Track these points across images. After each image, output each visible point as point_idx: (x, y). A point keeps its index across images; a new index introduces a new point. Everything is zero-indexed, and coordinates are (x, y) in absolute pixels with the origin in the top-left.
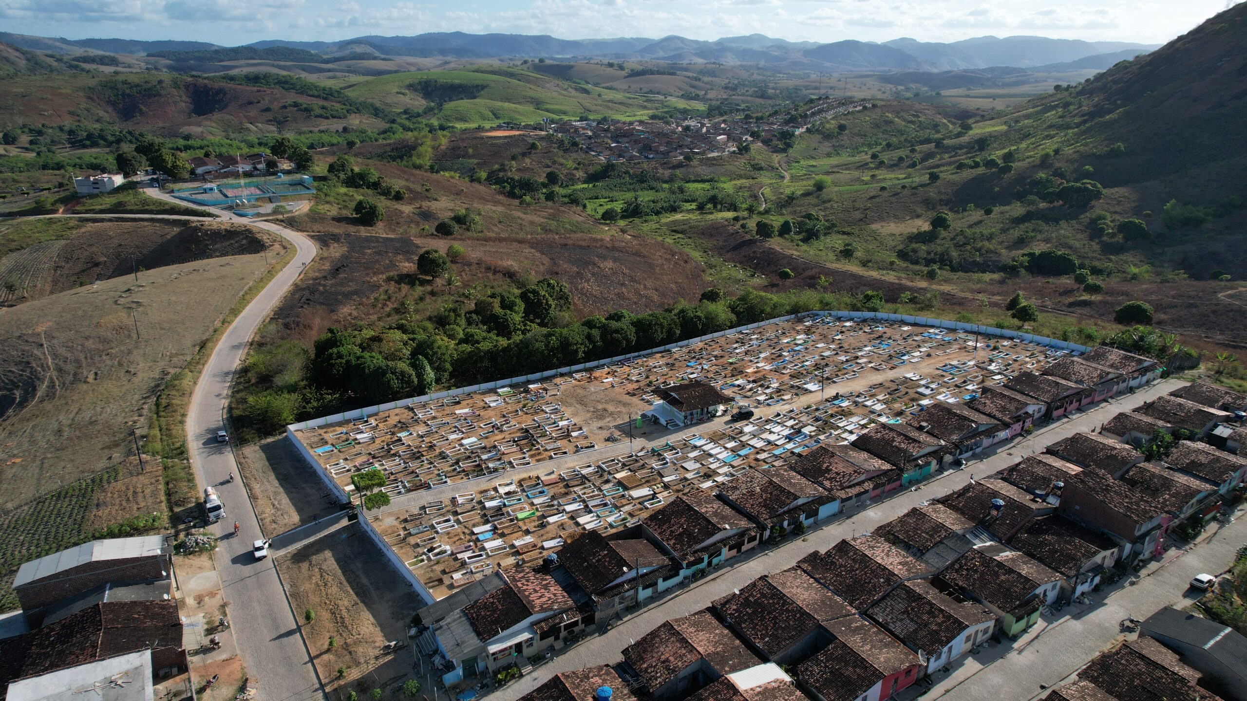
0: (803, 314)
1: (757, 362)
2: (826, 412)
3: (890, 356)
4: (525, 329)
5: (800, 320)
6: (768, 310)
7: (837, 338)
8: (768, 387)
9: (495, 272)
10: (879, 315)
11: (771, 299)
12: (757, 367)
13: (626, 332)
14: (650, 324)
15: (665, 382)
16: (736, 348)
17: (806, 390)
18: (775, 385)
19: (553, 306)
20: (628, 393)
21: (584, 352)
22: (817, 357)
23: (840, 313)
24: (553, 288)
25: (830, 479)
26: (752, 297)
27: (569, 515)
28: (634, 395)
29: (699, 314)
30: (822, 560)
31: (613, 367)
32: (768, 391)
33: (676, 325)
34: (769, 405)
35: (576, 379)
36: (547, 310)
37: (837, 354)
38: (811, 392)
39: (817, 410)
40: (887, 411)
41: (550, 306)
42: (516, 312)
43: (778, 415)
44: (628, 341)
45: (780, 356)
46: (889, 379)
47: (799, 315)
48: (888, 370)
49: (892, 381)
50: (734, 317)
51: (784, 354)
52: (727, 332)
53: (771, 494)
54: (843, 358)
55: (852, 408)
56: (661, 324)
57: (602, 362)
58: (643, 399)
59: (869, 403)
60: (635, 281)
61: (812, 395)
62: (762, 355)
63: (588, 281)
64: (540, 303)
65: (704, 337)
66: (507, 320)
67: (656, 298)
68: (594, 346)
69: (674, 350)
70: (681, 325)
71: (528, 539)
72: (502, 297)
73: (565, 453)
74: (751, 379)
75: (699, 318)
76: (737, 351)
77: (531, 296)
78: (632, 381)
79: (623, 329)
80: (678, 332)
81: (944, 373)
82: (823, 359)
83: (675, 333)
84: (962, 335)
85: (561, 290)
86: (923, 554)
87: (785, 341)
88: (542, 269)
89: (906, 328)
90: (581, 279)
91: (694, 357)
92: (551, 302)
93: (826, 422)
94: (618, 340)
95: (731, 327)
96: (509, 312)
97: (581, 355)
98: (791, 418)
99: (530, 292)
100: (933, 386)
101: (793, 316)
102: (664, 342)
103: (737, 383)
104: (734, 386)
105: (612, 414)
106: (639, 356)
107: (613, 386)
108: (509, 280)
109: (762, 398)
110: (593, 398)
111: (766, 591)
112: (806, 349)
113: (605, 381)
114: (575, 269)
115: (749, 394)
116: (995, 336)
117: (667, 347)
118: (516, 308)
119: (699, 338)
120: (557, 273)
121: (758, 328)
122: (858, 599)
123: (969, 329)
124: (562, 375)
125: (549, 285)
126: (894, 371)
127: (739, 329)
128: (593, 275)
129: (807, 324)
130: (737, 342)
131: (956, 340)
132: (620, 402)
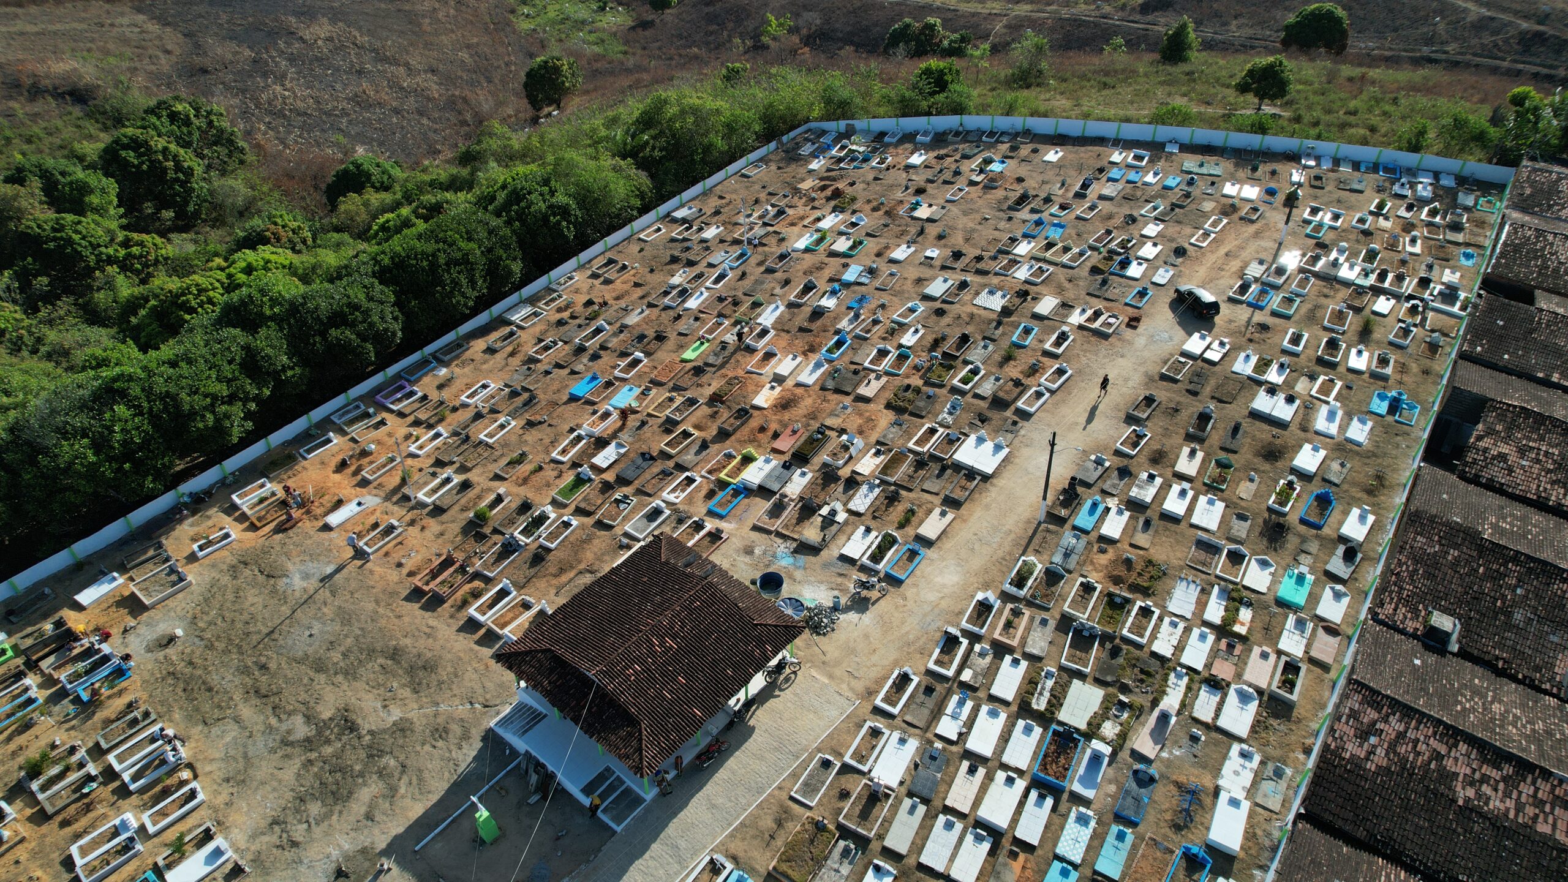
0: (792, 134)
1: (769, 356)
2: (1087, 588)
3: (1095, 270)
4: (129, 255)
5: (792, 156)
6: (720, 143)
7: (923, 212)
8: (853, 483)
10: (972, 121)
11: (718, 112)
12: (779, 379)
13: (366, 313)
14: (434, 265)
15: (525, 507)
16: (684, 294)
17: (971, 473)
18: (868, 465)
19: (199, 170)
20: (416, 594)
22: (921, 308)
23: (878, 125)
24: (187, 122)
26: (672, 111)
28: (434, 602)
29: (561, 198)
31: (355, 430)
32: (862, 501)
33: (507, 247)
34: (894, 581)
36: (183, 184)
37: (963, 285)
38: (986, 478)
39: (1052, 577)
40: (1241, 529)
41: (190, 172)
42: (96, 210)
43: (950, 643)
44: (380, 338)
45: (818, 313)
46: (1155, 369)
47: (785, 138)
48: (1128, 333)
49: (1163, 377)
50: (643, 179)
51: (829, 303)
52: (637, 224)
54: (996, 303)
55: (1142, 539)
56: (465, 261)
57: (317, 414)
58: (472, 625)
59: (1174, 505)
60: (385, 60)
61: (993, 494)
62: (768, 317)
63: (281, 78)
64: (157, 172)
65: (584, 256)
66: (69, 241)
67: (435, 90)
68: (279, 384)
69: (516, 317)
70: (521, 243)
72: (45, 175)
74: (786, 444)
75: (564, 211)
76: (692, 303)
77: (130, 156)
78: (422, 505)
79: (356, 307)
80: (517, 267)
81: (1259, 317)
82: (940, 313)
83: (510, 273)
84: (1190, 163)
85: (210, 124)
87: (801, 244)
88: (165, 63)
89: (1053, 155)
90: (265, 75)
91: (580, 350)
92: (188, 158)
93: (1114, 646)
94: (345, 348)
95: (644, 210)
96: (70, 218)
98: (1000, 650)
99: (126, 147)
101: (773, 145)
102: (485, 302)
103: (754, 475)
104: (746, 491)
105: (375, 751)
106: (424, 363)
108: (77, 111)
109: (858, 545)
110: (299, 641)
112: (871, 271)
113: (334, 519)
114: (247, 53)
115: (811, 533)
116: (1269, 155)
117: (496, 309)
118: (95, 200)
119: (572, 263)
120: (204, 71)
121: (705, 194)
123: (1186, 140)
124: (198, 503)
125: (173, 117)
126: (1142, 327)
127: (663, 209)
128: (292, 60)
129: (814, 165)
130: (674, 260)
131: (1191, 182)
132: (395, 654)
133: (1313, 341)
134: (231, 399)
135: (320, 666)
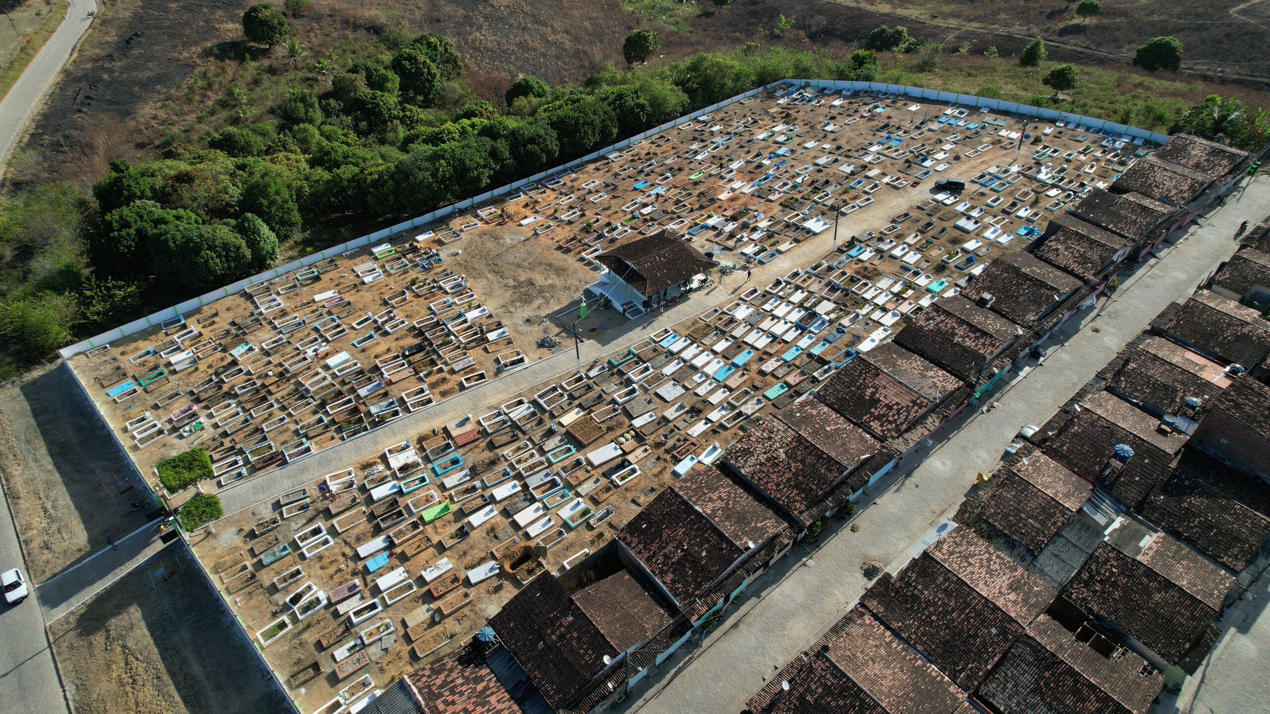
0: (773, 84)
1: (731, 180)
2: (843, 274)
3: (907, 161)
4: (405, 116)
5: (771, 96)
6: (730, 83)
7: (829, 128)
8: (755, 229)
9: (356, 27)
10: (876, 86)
11: (732, 67)
12: (733, 190)
13: (545, 139)
14: (577, 123)
15: (609, 224)
16: (696, 153)
17: (809, 231)
18: (764, 224)
19: (438, 75)
20: (560, 248)
21: (489, 177)
22: (811, 168)
23: (823, 83)
24: (435, 48)
25: (879, 418)
26: (706, 64)
27: (501, 507)
28: (568, 251)
29: (642, 101)
30: (897, 591)
31: (532, 193)
32: (756, 236)
33: (612, 121)
34: (761, 263)
35: (482, 220)
36: (430, 82)
37: (836, 161)
38: (815, 234)
39: (830, 269)
40: (924, 265)
41: (434, 76)
42: (389, 91)
43: (778, 283)
44: (549, 153)
45: (760, 166)
46: (915, 204)
47: (769, 86)
48: (910, 189)
49: (918, 208)
50: (685, 97)
51: (766, 162)
52: (678, 121)
53: (803, 461)
54: (847, 169)
55: (876, 262)
56: (592, 124)
57: (515, 185)
58: (582, 259)
59: (897, 252)
60: (539, 22)
61: (816, 240)
62: (735, 166)
63: (480, 28)
64: (419, 73)
65: (649, 132)
66: (378, 105)
67: (568, 44)
68: (503, 166)
69: (611, 156)
70: (619, 120)
71: (445, 564)
72: (368, 70)
73: (482, 376)
74: (729, 213)
75: (642, 107)
76: (699, 157)
77: (407, 64)
78: (561, 221)
79: (540, 137)
80: (615, 131)
81: (983, 190)
82: (820, 171)
83: (612, 133)
84: (989, 118)
85: (446, 50)
86: (1035, 558)
87: (761, 137)
88: (418, 15)
89: (914, 108)
90: (471, 25)
91: (641, 171)
92: (434, 70)
93: (846, 293)
94: (533, 154)
95: (683, 114)
96: (379, 93)
97: (485, 181)
98: (797, 288)
99: (405, 59)
100: (975, 214)
101: (761, 89)
102: (598, 146)
103: (711, 222)
104: (707, 227)
105: (541, 291)
106: (565, 170)
107: (536, 234)
108: (375, 38)
109: (750, 250)
110: (510, 258)
111: (830, 680)
112: (792, 151)
113: (524, 222)
114: (462, 11)
115: (731, 243)
116: (1031, 118)
117: (602, 152)
118: (389, 85)
119: (642, 135)
120: (438, 21)
121: (718, 110)
122: (963, 669)
123: (995, 107)
124: (462, 212)
125: (429, 44)
126: (918, 187)
127: (693, 115)
128: (486, 18)
129: (781, 101)
130: (695, 139)
131: (983, 128)
132: (550, 265)
133: (1004, 202)
134: (484, 167)
135: (519, 266)
